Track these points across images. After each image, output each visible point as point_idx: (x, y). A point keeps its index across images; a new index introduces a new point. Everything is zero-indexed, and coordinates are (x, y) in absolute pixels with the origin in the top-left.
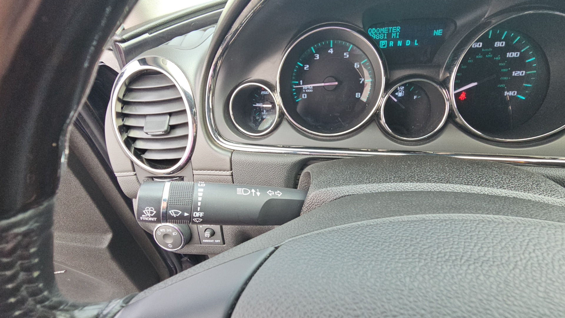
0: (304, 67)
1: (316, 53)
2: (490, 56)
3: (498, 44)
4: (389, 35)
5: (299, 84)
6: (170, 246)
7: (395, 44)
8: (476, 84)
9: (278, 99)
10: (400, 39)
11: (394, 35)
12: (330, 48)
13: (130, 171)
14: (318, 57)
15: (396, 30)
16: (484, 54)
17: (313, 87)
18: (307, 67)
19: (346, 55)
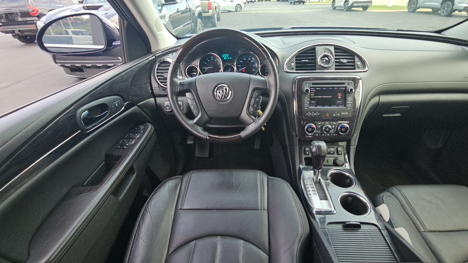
0: (205, 63)
1: (208, 60)
2: (248, 61)
3: (249, 59)
4: (226, 56)
5: (204, 67)
6: (168, 109)
7: (228, 58)
8: (245, 68)
9: (198, 69)
10: (229, 57)
11: (227, 56)
12: (212, 59)
13: (157, 88)
14: (209, 61)
15: (228, 55)
16: (247, 61)
17: (208, 68)
18: (206, 63)
19: (216, 60)
